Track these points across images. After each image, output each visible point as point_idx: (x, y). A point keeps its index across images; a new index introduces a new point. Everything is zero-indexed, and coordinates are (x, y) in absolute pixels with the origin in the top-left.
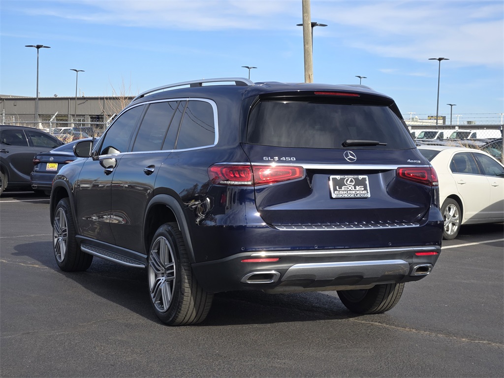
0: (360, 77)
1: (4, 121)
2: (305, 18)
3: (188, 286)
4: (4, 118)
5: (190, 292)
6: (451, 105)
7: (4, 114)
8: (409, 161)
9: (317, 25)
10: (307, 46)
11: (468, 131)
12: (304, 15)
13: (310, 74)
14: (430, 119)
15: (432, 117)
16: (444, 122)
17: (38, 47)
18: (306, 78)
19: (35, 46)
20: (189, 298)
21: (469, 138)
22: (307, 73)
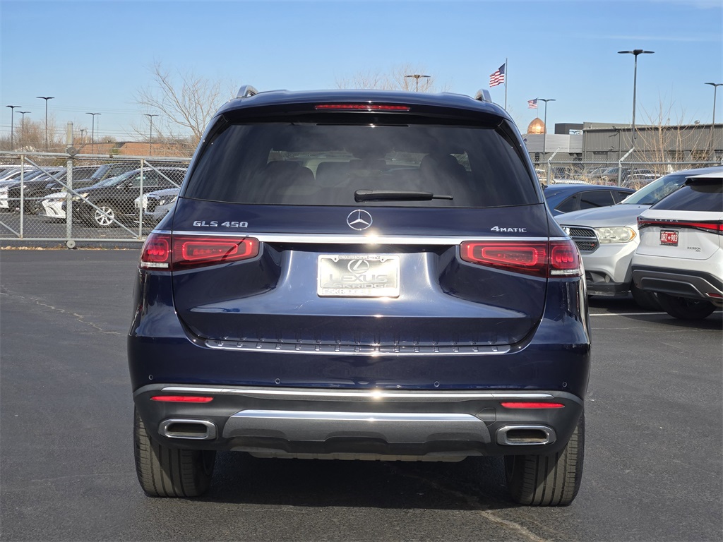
3: (145, 434)
5: (149, 443)
8: (497, 229)
17: (636, 53)
19: (631, 52)
20: (148, 454)
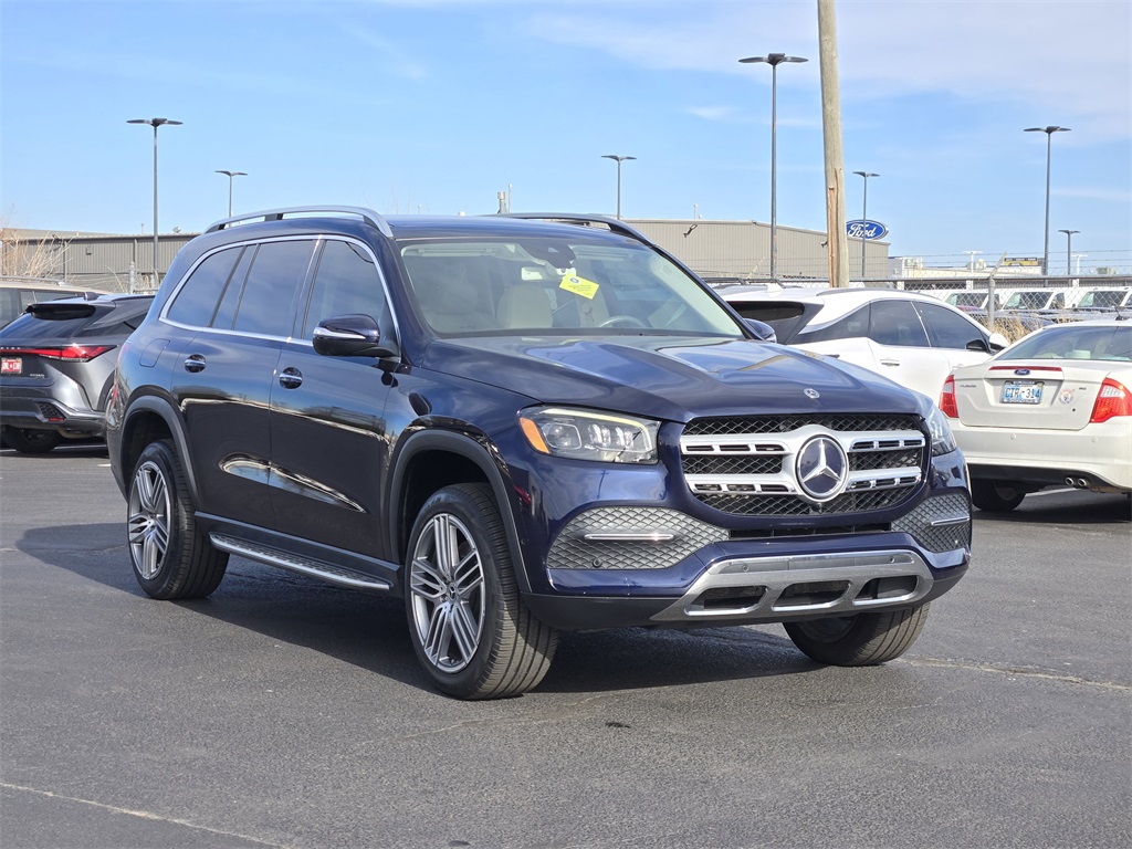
0: (863, 174)
1: (132, 288)
2: (825, 45)
4: (132, 279)
6: (1068, 232)
7: (132, 272)
9: (785, 60)
10: (829, 107)
11: (1121, 289)
12: (824, 38)
13: (838, 168)
14: (1010, 265)
15: (1014, 259)
16: (1044, 272)
17: (156, 123)
18: (829, 178)
19: (148, 122)
21: (1123, 304)
22: (829, 166)
